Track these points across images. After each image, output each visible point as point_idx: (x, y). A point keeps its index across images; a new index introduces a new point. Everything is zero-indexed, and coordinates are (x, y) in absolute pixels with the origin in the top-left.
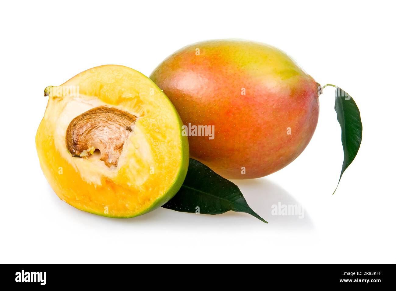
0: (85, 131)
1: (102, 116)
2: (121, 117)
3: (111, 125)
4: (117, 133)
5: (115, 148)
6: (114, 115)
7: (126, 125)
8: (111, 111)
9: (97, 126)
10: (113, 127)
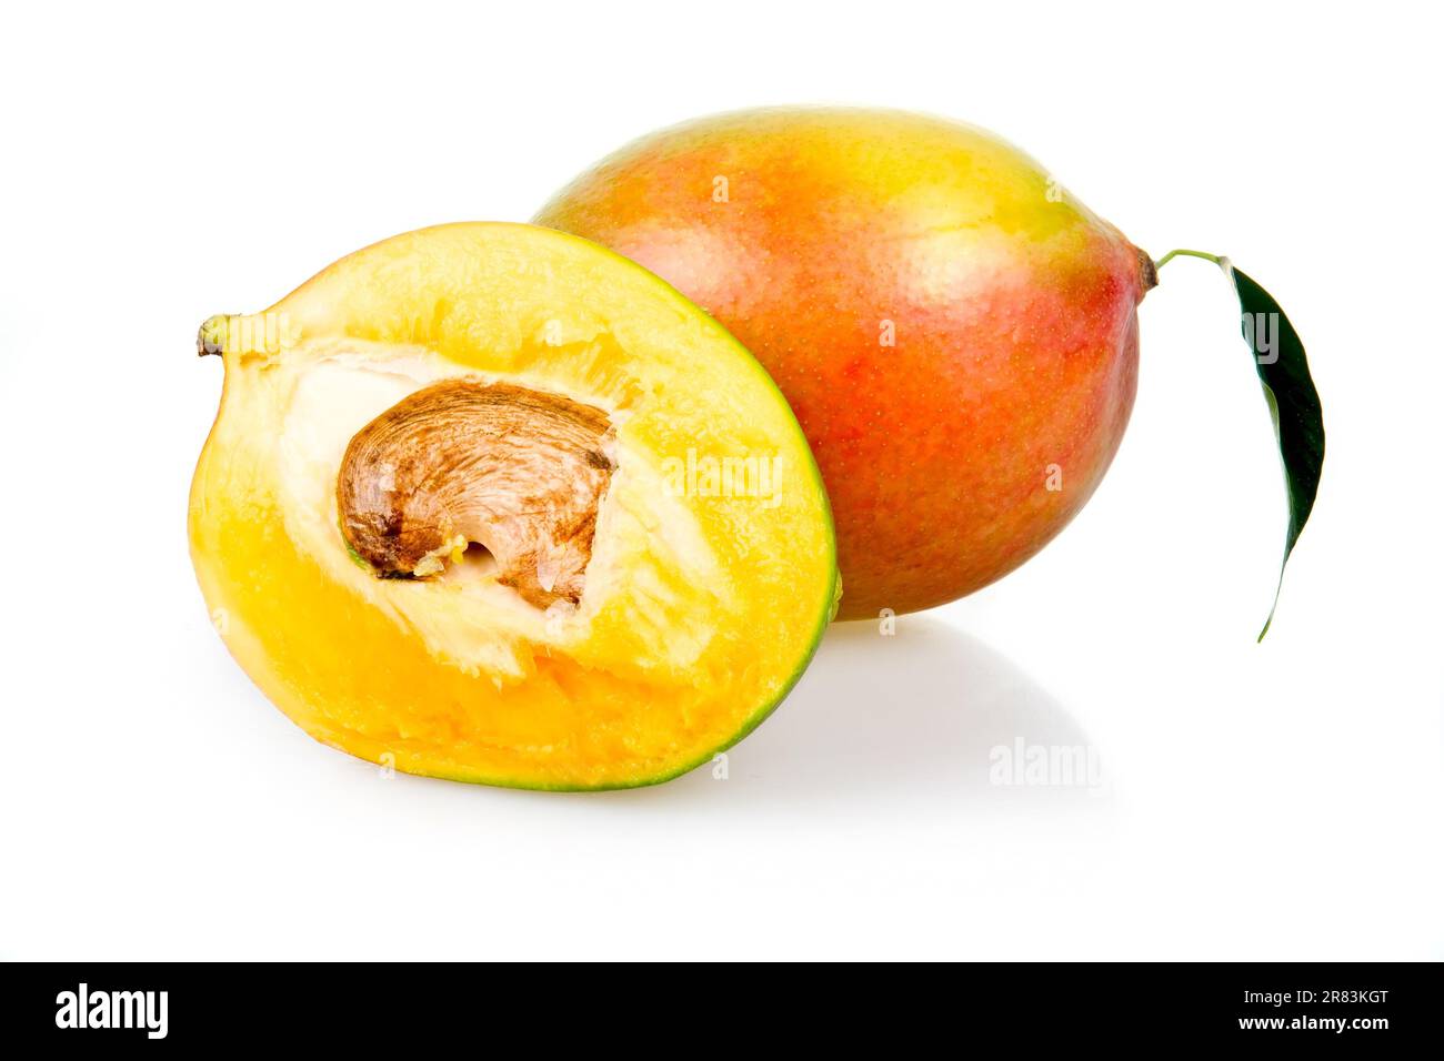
0: (423, 478)
1: (472, 419)
2: (551, 416)
3: (522, 450)
4: (554, 477)
5: (558, 534)
6: (519, 410)
7: (582, 445)
8: (501, 395)
9: (465, 459)
10: (530, 457)
